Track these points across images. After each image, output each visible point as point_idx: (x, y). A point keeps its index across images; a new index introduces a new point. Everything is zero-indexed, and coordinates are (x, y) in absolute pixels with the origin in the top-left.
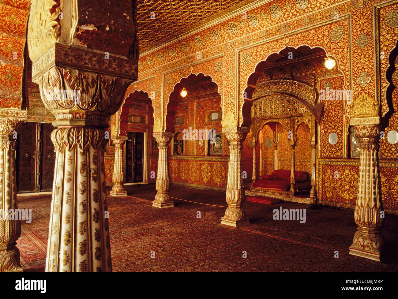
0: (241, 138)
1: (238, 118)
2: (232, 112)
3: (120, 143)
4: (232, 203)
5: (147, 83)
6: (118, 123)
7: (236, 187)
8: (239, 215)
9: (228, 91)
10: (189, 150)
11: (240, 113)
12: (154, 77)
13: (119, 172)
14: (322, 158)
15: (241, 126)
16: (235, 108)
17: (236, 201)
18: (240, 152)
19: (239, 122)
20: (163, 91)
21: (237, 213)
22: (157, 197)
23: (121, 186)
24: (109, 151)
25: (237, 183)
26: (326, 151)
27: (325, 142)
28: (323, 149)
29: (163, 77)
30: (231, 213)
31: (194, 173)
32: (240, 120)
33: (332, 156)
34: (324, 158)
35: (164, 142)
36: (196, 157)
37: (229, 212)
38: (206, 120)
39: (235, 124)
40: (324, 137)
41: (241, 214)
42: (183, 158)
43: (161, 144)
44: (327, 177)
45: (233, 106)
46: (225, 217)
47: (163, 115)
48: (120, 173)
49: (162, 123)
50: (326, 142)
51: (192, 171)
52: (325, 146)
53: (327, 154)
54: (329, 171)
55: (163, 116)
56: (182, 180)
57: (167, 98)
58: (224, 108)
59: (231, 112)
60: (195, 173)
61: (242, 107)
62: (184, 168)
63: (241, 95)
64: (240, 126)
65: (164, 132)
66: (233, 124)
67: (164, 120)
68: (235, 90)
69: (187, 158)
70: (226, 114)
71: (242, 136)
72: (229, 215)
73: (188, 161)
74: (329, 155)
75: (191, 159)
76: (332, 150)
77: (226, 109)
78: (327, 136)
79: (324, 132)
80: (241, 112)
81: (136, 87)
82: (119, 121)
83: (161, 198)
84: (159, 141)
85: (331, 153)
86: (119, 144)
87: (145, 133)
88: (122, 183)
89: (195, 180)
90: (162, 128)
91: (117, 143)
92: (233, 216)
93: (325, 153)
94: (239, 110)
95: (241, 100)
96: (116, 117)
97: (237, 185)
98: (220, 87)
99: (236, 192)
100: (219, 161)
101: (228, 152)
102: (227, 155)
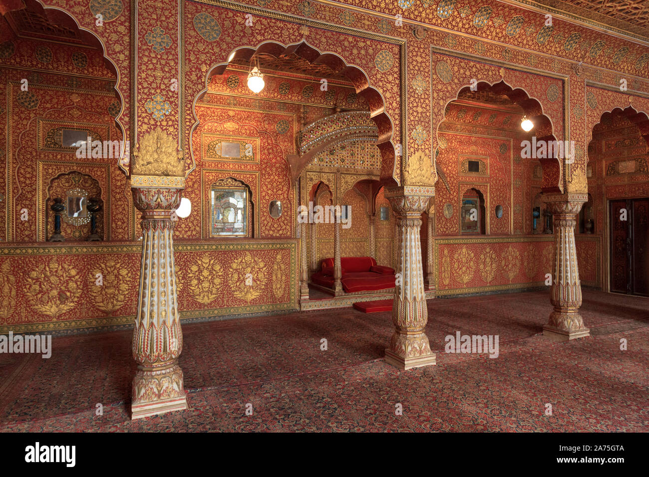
26: (441, 226)
33: (447, 232)
74: (444, 231)
76: (447, 225)
100: (249, 251)
101: (273, 229)
102: (272, 235)
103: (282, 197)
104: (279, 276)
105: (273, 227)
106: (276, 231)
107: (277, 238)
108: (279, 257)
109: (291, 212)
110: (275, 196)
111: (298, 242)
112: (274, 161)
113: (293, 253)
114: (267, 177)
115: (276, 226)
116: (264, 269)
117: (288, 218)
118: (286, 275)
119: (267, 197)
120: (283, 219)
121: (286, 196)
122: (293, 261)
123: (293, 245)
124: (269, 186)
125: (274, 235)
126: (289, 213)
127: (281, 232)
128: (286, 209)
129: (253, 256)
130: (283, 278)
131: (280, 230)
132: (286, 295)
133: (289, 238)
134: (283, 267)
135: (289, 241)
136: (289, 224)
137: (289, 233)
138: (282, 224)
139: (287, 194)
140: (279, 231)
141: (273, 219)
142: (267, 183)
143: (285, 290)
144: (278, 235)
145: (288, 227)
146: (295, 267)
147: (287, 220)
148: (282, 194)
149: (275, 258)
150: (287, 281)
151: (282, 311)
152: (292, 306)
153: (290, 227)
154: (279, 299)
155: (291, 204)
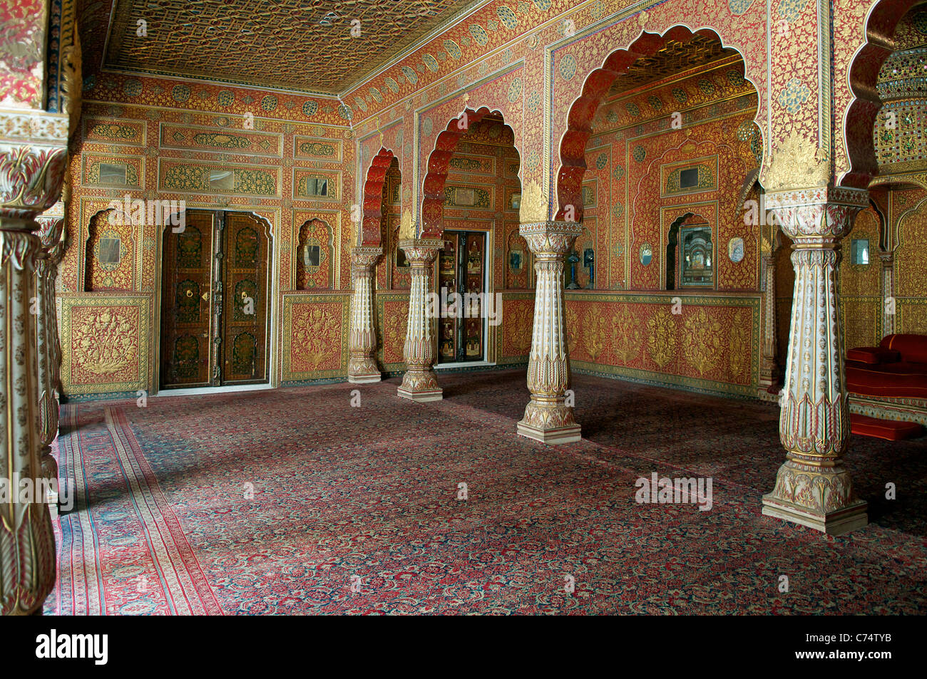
0: (840, 227)
1: (829, 155)
2: (805, 136)
3: (425, 257)
4: (806, 451)
5: (500, 83)
6: (418, 205)
7: (819, 395)
8: (834, 493)
9: (789, 68)
10: (610, 276)
11: (837, 137)
12: (521, 64)
13: (422, 336)
15: (844, 182)
16: (816, 121)
17: (820, 445)
18: (832, 273)
19: (833, 167)
20: (548, 100)
21: (828, 484)
22: (530, 410)
23: (427, 374)
24: (396, 281)
25: (825, 383)
29: (549, 59)
30: (802, 485)
31: (626, 339)
32: (838, 163)
35: (552, 250)
36: (632, 293)
37: (793, 482)
38: (662, 190)
39: (818, 178)
41: (840, 488)
42: (592, 298)
43: (544, 256)
45: (807, 114)
46: (775, 495)
47: (548, 170)
48: (424, 338)
49: (548, 193)
51: (621, 332)
55: (548, 174)
56: (591, 357)
57: (562, 120)
58: (770, 126)
59: (801, 136)
60: (630, 339)
61: (843, 116)
62: (595, 325)
63: (840, 77)
64: (838, 183)
65: (553, 219)
66: (808, 177)
67: (551, 185)
68: (815, 61)
69: (604, 298)
70: (781, 146)
71: (841, 217)
72: (794, 492)
73: (607, 304)
75: (615, 299)
77: (778, 128)
80: (842, 134)
81: (467, 99)
82: (419, 198)
83: (545, 414)
84: (538, 248)
86: (420, 259)
87: (488, 233)
88: (429, 367)
89: (628, 356)
90: (545, 208)
91: (417, 258)
92: (812, 497)
94: (833, 129)
95: (839, 94)
96: (411, 189)
97: (825, 390)
98: (754, 59)
99: (821, 413)
100: (703, 306)
101: (733, 278)
102: (731, 287)
103: (744, 232)
104: (738, 345)
105: (734, 275)
106: (737, 281)
107: (738, 291)
108: (738, 317)
109: (756, 253)
110: (736, 232)
111: (763, 297)
112: (735, 182)
113: (756, 314)
114: (726, 206)
115: (737, 274)
116: (720, 332)
117: (752, 262)
118: (746, 345)
119: (726, 235)
120: (746, 263)
122: (756, 325)
123: (756, 302)
124: (729, 218)
125: (735, 286)
126: (754, 255)
127: (743, 283)
128: (749, 250)
129: (708, 313)
130: (743, 348)
131: (742, 279)
132: (746, 375)
133: (753, 291)
134: (742, 333)
136: (754, 271)
137: (753, 284)
138: (744, 271)
140: (740, 280)
142: (726, 214)
143: (744, 368)
144: (739, 287)
145: (752, 276)
147: (751, 265)
148: (744, 228)
149: (733, 319)
150: (748, 354)
151: (741, 396)
152: (754, 393)
153: (755, 275)
154: (736, 379)
155: (755, 241)
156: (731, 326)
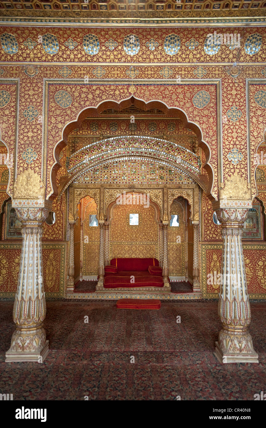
14: (205, 241)
26: (210, 233)
27: (208, 222)
28: (206, 230)
32: (48, 189)
33: (217, 238)
34: (207, 241)
40: (206, 215)
44: (212, 264)
50: (210, 221)
52: (208, 227)
53: (211, 236)
54: (215, 257)
74: (214, 237)
76: (217, 232)
78: (210, 215)
79: (206, 210)
85: (216, 235)
93: (207, 235)
94: (47, 174)
101: (48, 233)
102: (47, 238)
103: (56, 209)
104: (51, 270)
105: (48, 232)
106: (50, 235)
107: (51, 240)
108: (51, 255)
109: (63, 220)
111: (68, 244)
113: (63, 253)
115: (50, 231)
117: (61, 225)
118: (57, 270)
120: (56, 225)
121: (59, 208)
122: (63, 259)
123: (63, 246)
125: (49, 238)
126: (62, 221)
127: (54, 236)
128: (59, 218)
130: (55, 272)
131: (54, 234)
132: (56, 286)
133: (61, 241)
134: (54, 263)
135: (60, 243)
136: (61, 230)
137: (60, 237)
138: (55, 229)
139: (60, 207)
140: (53, 235)
141: (48, 226)
143: (55, 282)
144: (52, 238)
145: (60, 232)
146: (64, 264)
147: (60, 226)
148: (56, 207)
149: (48, 256)
150: (58, 275)
151: (52, 298)
152: (61, 295)
153: (62, 232)
154: (50, 289)
155: (63, 214)
156: (47, 260)
